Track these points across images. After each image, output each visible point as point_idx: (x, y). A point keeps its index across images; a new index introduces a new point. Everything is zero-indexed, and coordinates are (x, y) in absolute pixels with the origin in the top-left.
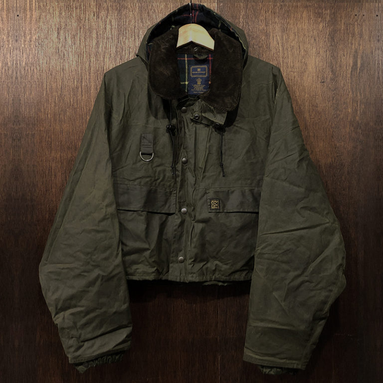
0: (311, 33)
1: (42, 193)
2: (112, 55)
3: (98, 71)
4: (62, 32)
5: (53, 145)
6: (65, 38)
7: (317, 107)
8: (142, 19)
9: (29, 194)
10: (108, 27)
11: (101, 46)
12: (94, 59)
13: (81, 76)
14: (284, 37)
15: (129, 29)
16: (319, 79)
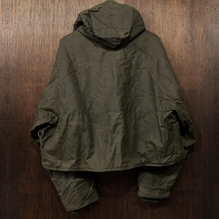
0: (179, 13)
1: (22, 107)
2: (62, 26)
3: (54, 35)
4: (32, 12)
5: (27, 79)
6: (35, 16)
7: (182, 57)
8: (79, 5)
9: (15, 111)
10: (60, 9)
11: (55, 21)
12: (52, 29)
13: (44, 38)
14: (163, 16)
15: (72, 10)
16: (184, 40)
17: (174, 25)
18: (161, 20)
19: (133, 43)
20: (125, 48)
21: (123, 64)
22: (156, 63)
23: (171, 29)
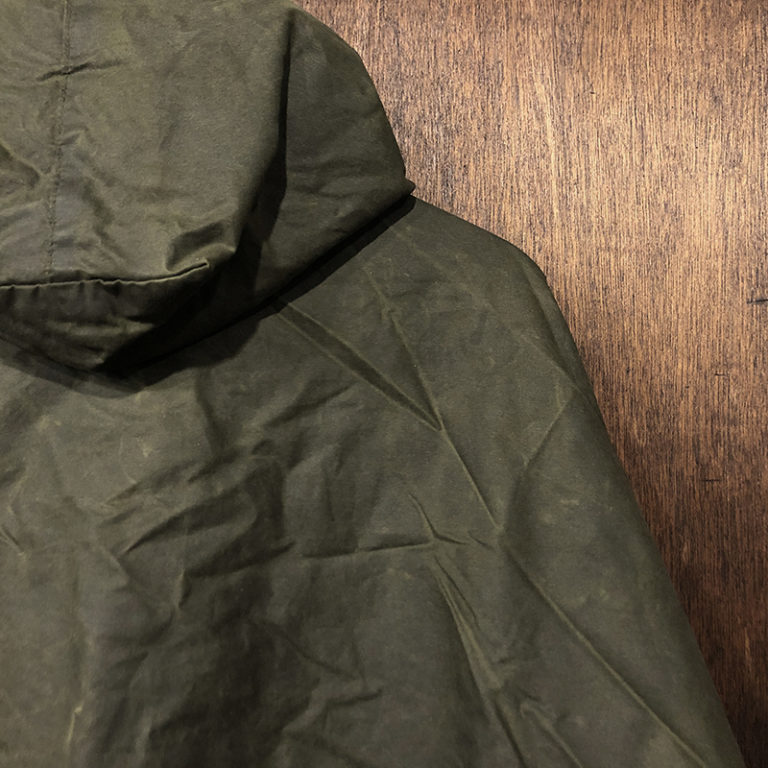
17: (657, 161)
18: (548, 121)
19: (297, 318)
20: (218, 358)
21: (187, 521)
22: (501, 503)
23: (632, 197)
